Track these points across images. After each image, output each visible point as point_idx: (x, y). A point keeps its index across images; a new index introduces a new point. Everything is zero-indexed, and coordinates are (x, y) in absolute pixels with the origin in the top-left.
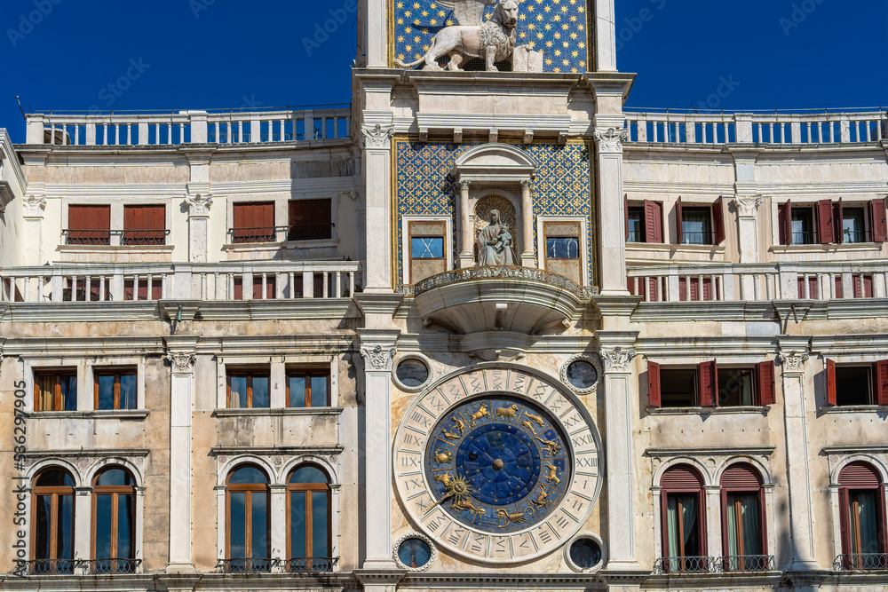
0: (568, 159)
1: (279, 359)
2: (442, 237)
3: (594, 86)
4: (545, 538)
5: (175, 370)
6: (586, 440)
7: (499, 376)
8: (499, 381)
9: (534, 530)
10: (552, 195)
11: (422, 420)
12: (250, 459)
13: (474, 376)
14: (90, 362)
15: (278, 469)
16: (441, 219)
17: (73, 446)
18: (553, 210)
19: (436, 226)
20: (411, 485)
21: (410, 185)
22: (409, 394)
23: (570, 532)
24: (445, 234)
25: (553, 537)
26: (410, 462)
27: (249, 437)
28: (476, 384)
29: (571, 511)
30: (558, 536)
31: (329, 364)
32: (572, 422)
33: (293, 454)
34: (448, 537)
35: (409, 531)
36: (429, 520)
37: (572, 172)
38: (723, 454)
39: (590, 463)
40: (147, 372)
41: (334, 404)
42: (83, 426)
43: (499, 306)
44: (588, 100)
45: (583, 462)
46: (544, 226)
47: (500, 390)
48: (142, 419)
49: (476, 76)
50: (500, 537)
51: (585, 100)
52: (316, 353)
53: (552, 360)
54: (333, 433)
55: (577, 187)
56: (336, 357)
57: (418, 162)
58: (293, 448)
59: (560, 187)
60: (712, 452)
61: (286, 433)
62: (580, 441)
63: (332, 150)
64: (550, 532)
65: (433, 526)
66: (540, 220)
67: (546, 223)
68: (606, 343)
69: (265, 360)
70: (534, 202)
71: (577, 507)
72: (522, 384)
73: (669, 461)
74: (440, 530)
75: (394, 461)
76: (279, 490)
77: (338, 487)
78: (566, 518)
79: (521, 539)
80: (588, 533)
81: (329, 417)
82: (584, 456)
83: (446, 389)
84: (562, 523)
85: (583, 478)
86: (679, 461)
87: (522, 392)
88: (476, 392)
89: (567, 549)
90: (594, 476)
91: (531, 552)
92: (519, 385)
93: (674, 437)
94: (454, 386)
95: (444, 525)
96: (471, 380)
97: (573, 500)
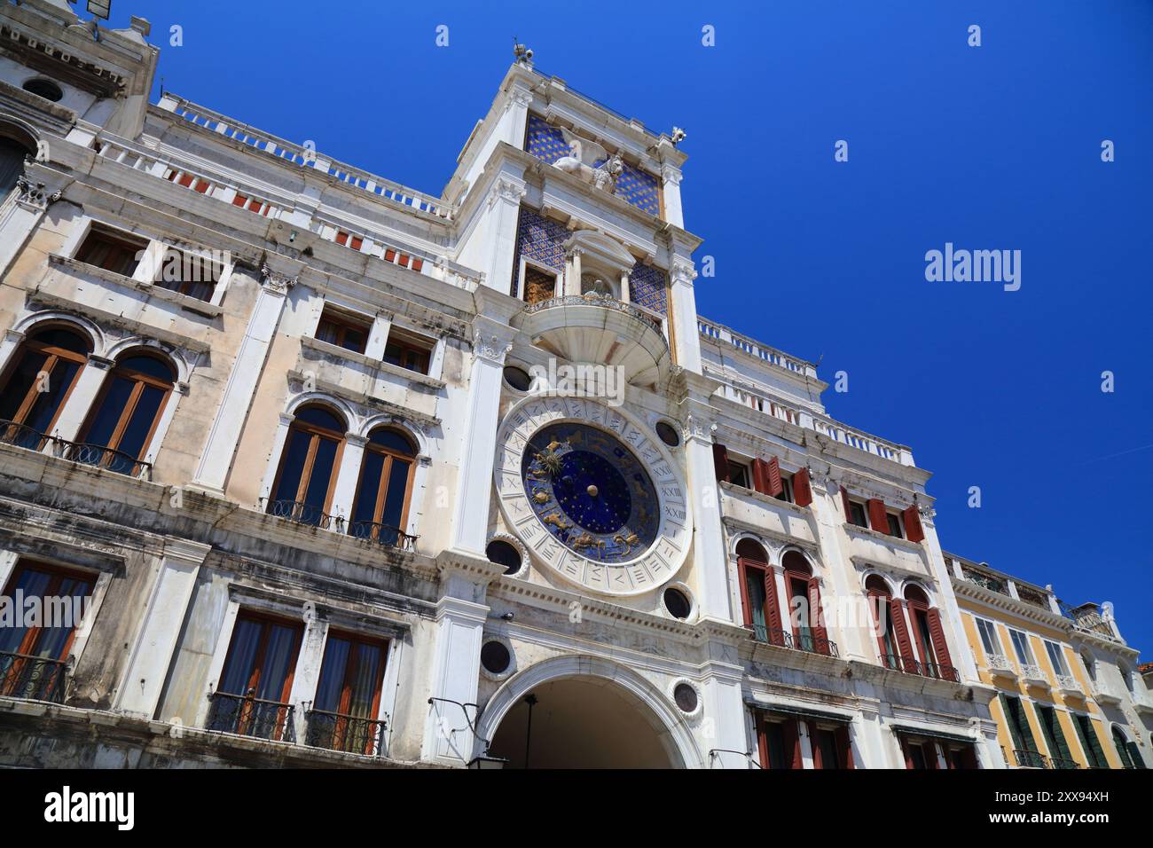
1: (385, 318)
3: (673, 237)
4: (641, 579)
5: (266, 285)
6: (673, 492)
7: (598, 410)
8: (598, 415)
11: (524, 425)
12: (329, 399)
13: (575, 402)
15: (361, 420)
16: (553, 272)
20: (507, 483)
21: (530, 238)
22: (514, 395)
25: (648, 578)
26: (508, 460)
27: (335, 378)
28: (577, 409)
29: (663, 556)
30: (653, 579)
31: (435, 341)
32: (661, 472)
33: (382, 411)
34: (542, 549)
35: (503, 533)
36: (524, 527)
37: (654, 285)
38: (782, 541)
39: (678, 514)
41: (435, 379)
43: (620, 339)
44: (664, 247)
45: (672, 512)
47: (598, 422)
50: (596, 565)
52: (422, 327)
54: (430, 405)
56: (444, 337)
58: (383, 403)
60: (771, 536)
61: (378, 389)
62: (669, 492)
64: (644, 572)
65: (528, 534)
68: (693, 412)
69: (368, 314)
71: (669, 554)
73: (741, 534)
74: (535, 539)
76: (357, 443)
77: (427, 461)
78: (658, 561)
79: (617, 572)
80: (679, 584)
81: (428, 389)
82: (673, 506)
83: (549, 404)
84: (655, 566)
85: (672, 527)
86: (749, 536)
87: (617, 431)
88: (576, 416)
89: (661, 594)
90: (682, 528)
91: (627, 588)
92: (615, 424)
93: (743, 513)
94: (556, 404)
95: (538, 535)
96: (572, 405)
97: (664, 545)
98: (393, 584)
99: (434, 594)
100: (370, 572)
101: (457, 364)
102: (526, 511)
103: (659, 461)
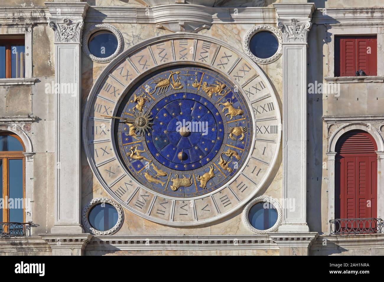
4: (226, 202)
6: (267, 108)
7: (186, 47)
8: (185, 52)
9: (216, 194)
11: (112, 90)
13: (162, 47)
20: (100, 152)
22: (100, 65)
23: (248, 196)
25: (233, 200)
26: (100, 130)
28: (163, 54)
29: (251, 176)
30: (238, 199)
32: (253, 91)
34: (135, 202)
35: (97, 198)
36: (117, 186)
39: (269, 130)
41: (28, 74)
45: (263, 130)
47: (186, 60)
50: (183, 202)
52: (10, 26)
53: (235, 31)
54: (27, 103)
60: (382, 118)
64: (230, 195)
65: (121, 192)
68: (284, 14)
71: (256, 172)
72: (207, 54)
73: (344, 128)
74: (127, 195)
77: (31, 155)
78: (246, 183)
79: (204, 203)
80: (265, 197)
81: (26, 87)
82: (263, 123)
83: (135, 58)
84: (242, 188)
85: (264, 144)
86: (353, 128)
87: (208, 62)
88: (163, 63)
89: (243, 215)
90: (273, 141)
91: (213, 215)
92: (204, 55)
93: (349, 104)
94: (143, 56)
95: (131, 190)
96: (159, 51)
97: (252, 167)
101: (45, 52)
102: (119, 172)
103: (251, 80)
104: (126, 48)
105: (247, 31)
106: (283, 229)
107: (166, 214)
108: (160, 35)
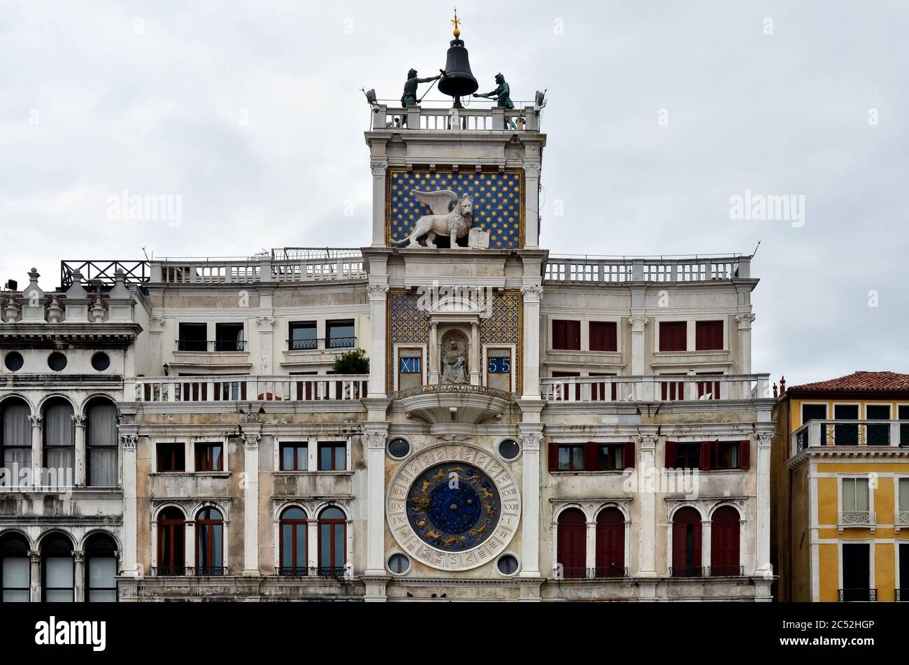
0: (504, 305)
1: (314, 439)
2: (421, 358)
3: (521, 256)
4: (482, 555)
5: (246, 445)
6: (511, 492)
7: (456, 450)
8: (455, 454)
9: (474, 550)
10: (494, 329)
11: (405, 479)
12: (295, 504)
13: (438, 451)
14: (193, 441)
15: (312, 510)
16: (419, 346)
17: (182, 495)
18: (493, 340)
19: (416, 351)
20: (397, 521)
21: (400, 323)
22: (397, 462)
23: (498, 551)
24: (422, 356)
25: (488, 554)
26: (397, 506)
27: (295, 489)
28: (440, 455)
29: (500, 538)
30: (491, 554)
31: (346, 442)
32: (502, 480)
33: (322, 500)
34: (420, 554)
35: (395, 551)
36: (408, 544)
37: (507, 314)
38: (599, 502)
39: (512, 507)
40: (228, 448)
41: (349, 468)
42: (189, 483)
43: (451, 409)
44: (519, 265)
45: (508, 507)
46: (488, 351)
47: (456, 459)
48: (226, 477)
49: (443, 251)
50: (453, 555)
51: (516, 265)
52: (337, 436)
53: (489, 441)
54: (348, 487)
55: (510, 324)
56: (350, 438)
57: (405, 308)
58: (322, 497)
59: (499, 324)
60: (590, 500)
61: (319, 487)
62: (506, 493)
63: (355, 286)
64: (485, 551)
65: (411, 547)
66: (485, 347)
67: (488, 349)
68: (524, 430)
69: (304, 440)
70: (481, 334)
71: (503, 535)
72: (470, 456)
73: (564, 506)
74: (415, 550)
75: (387, 506)
76: (314, 524)
77: (351, 522)
78: (496, 542)
79: (468, 556)
80: (510, 552)
81: (346, 477)
82: (509, 503)
83: (421, 459)
84: (493, 546)
85: (508, 517)
86: (570, 506)
87: (470, 461)
88: (440, 461)
89: (496, 562)
90: (515, 515)
91: (473, 564)
92: (468, 456)
93: (568, 490)
94: (426, 457)
95: (418, 546)
96: (437, 453)
97: (500, 531)
98: (343, 592)
99: (363, 591)
100: (331, 589)
101: (360, 453)
102: (409, 534)
103: (500, 473)
104: (416, 451)
105: (498, 441)
106: (523, 575)
107: (442, 563)
108: (438, 443)
